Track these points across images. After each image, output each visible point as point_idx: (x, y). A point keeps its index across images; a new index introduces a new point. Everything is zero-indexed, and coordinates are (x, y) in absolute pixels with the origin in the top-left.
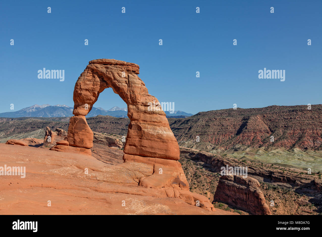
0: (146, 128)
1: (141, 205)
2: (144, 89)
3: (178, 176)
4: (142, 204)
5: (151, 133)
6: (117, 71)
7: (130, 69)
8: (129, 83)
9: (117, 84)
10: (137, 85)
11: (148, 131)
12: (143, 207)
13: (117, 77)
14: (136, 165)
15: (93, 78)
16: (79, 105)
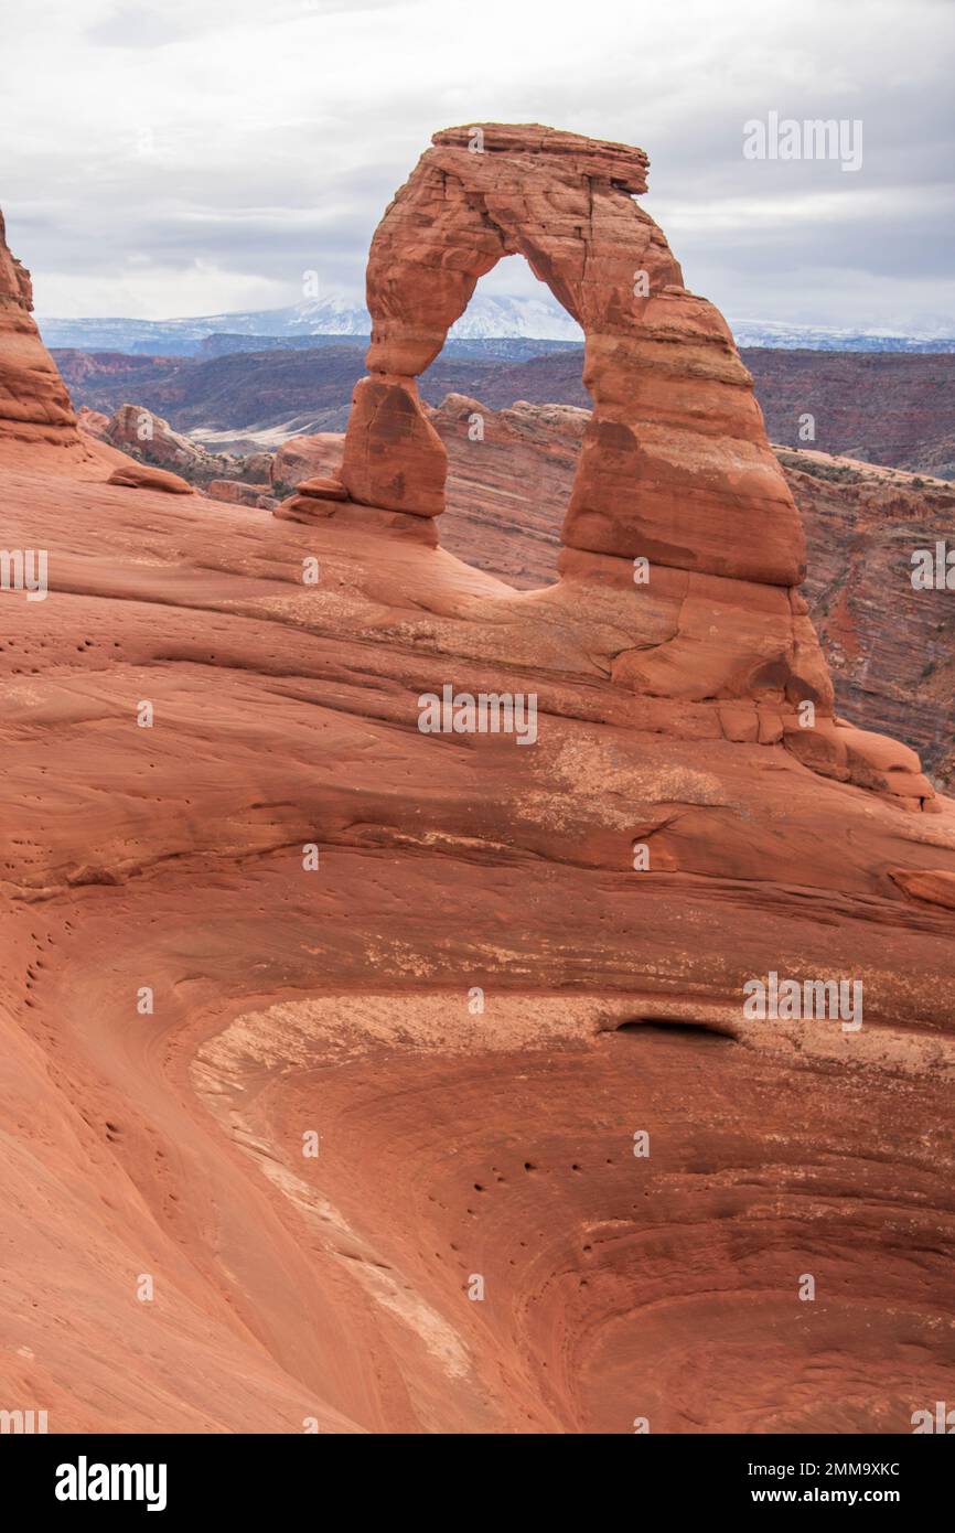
0: (655, 443)
1: (602, 763)
2: (657, 263)
3: (782, 655)
4: (605, 760)
5: (675, 464)
6: (543, 181)
7: (601, 171)
8: (593, 238)
9: (539, 240)
10: (628, 247)
11: (662, 453)
12: (608, 771)
13: (543, 207)
14: (606, 596)
15: (445, 211)
16: (391, 330)
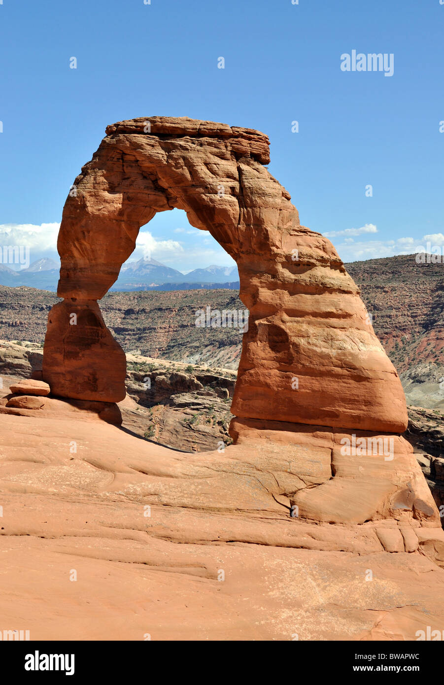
0: (303, 337)
1: (315, 580)
2: (290, 210)
3: (409, 484)
4: (316, 577)
5: (318, 350)
6: (203, 156)
7: (244, 149)
8: (243, 195)
9: (204, 197)
10: (271, 199)
11: (309, 343)
12: (322, 586)
13: (206, 174)
14: (275, 451)
15: (124, 179)
16: (79, 267)
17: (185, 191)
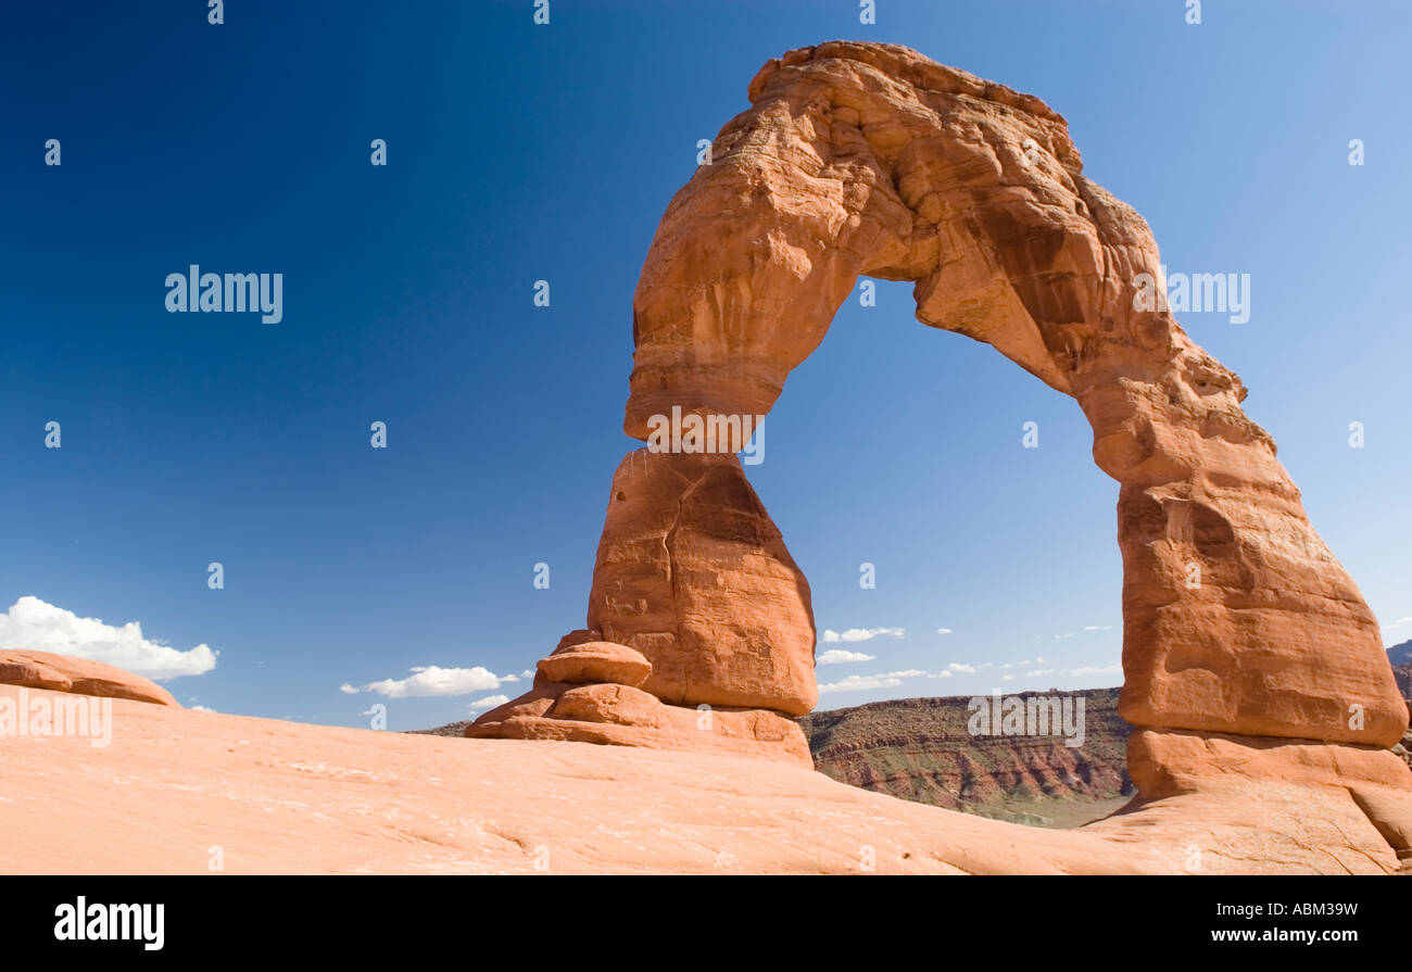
0: (1257, 529)
5: (1291, 559)
8: (1098, 218)
9: (1035, 208)
16: (698, 362)
17: (981, 197)
